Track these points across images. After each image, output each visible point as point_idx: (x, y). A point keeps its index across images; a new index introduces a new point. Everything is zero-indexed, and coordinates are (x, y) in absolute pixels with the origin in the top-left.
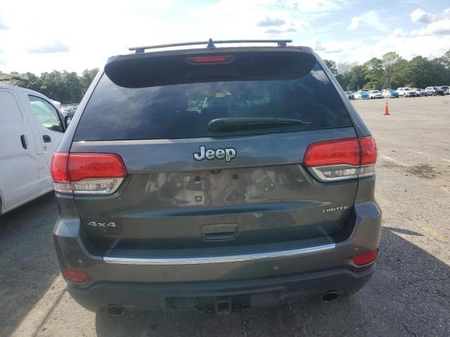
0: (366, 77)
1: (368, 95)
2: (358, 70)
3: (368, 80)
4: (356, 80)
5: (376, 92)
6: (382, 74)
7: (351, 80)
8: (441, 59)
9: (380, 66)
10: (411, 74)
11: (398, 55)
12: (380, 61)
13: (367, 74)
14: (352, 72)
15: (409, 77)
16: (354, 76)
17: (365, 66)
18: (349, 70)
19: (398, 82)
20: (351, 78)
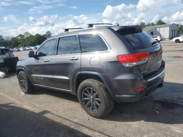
0: (19, 42)
1: (26, 49)
2: (14, 39)
3: (20, 43)
4: (14, 43)
5: (29, 48)
6: (25, 41)
7: (12, 43)
8: (45, 35)
9: (23, 38)
10: (36, 40)
11: (30, 33)
12: (23, 36)
13: (18, 41)
14: (12, 40)
15: (36, 42)
16: (13, 42)
17: (17, 37)
18: (10, 39)
19: (32, 44)
20: (12, 42)
